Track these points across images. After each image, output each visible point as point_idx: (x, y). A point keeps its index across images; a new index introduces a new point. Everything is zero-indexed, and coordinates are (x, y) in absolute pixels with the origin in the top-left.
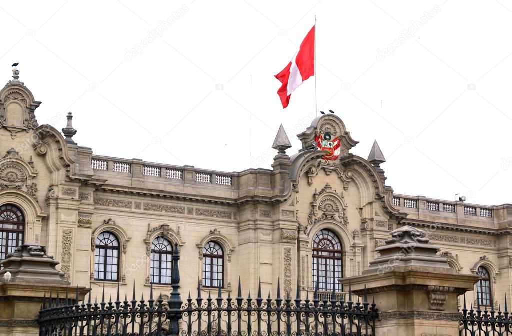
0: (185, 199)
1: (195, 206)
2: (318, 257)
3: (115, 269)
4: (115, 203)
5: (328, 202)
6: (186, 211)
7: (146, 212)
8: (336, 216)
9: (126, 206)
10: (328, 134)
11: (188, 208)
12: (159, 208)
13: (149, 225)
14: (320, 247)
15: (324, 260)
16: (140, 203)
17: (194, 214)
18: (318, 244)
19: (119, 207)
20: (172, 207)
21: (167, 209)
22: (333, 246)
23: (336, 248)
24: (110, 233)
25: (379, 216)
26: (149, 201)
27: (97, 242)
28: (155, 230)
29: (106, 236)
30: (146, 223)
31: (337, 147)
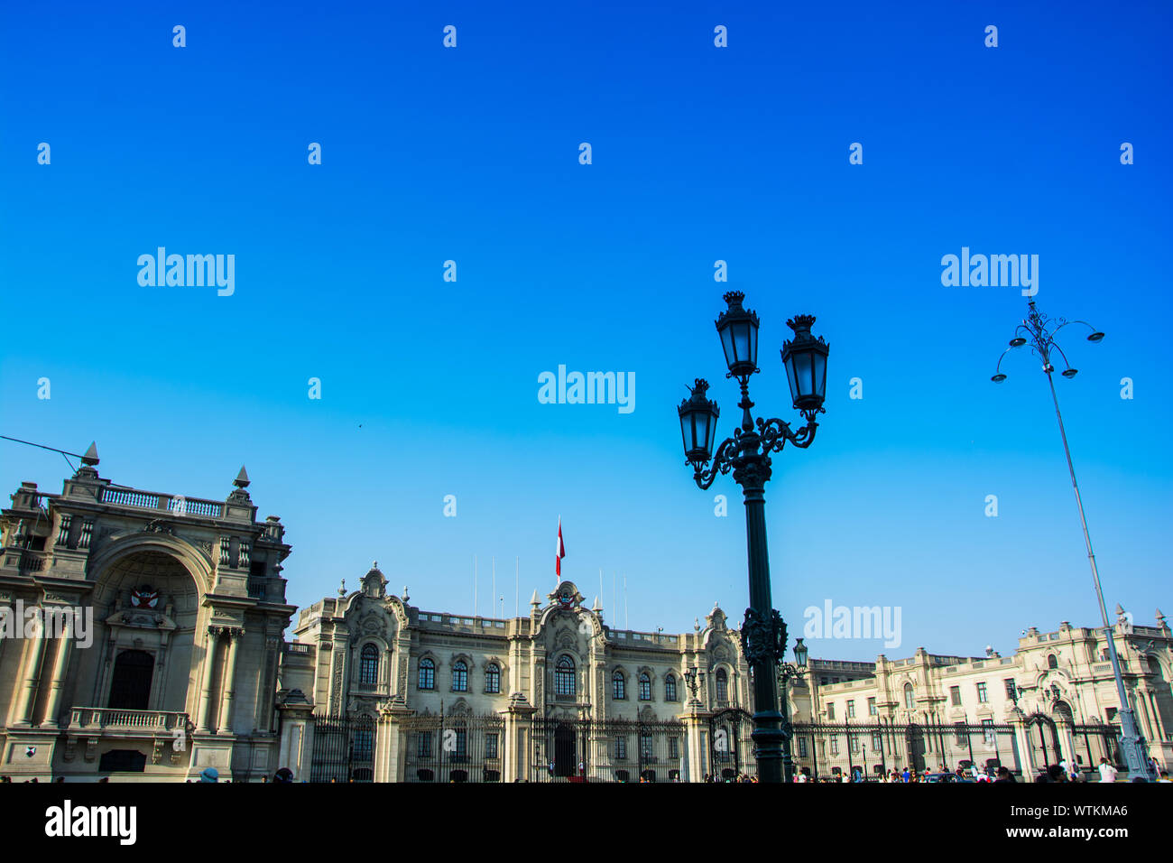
0: (475, 637)
1: (481, 641)
2: (558, 672)
3: (432, 681)
4: (433, 641)
6: (476, 645)
7: (451, 646)
9: (439, 643)
10: (566, 594)
11: (477, 643)
12: (457, 643)
13: (453, 654)
14: (561, 666)
15: (563, 674)
16: (447, 640)
17: (480, 646)
18: (559, 664)
19: (435, 643)
20: (467, 642)
21: (464, 643)
22: (569, 665)
23: (571, 666)
24: (429, 659)
26: (453, 639)
27: (421, 665)
28: (457, 657)
29: (427, 661)
30: (451, 653)
31: (572, 602)
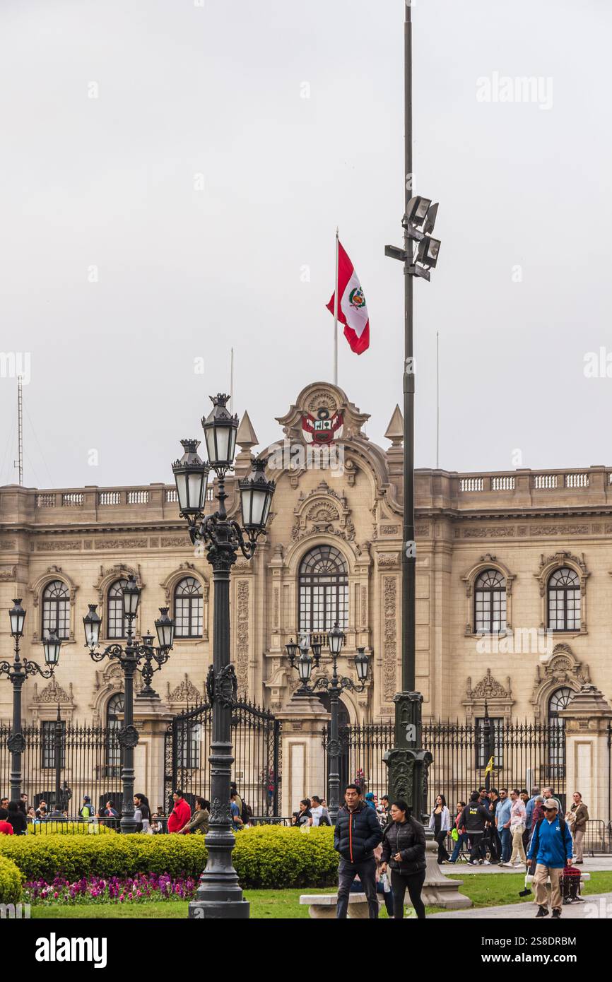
0: (145, 530)
1: (160, 535)
2: (312, 586)
3: (69, 625)
4: (61, 545)
5: (323, 508)
6: (149, 543)
7: (99, 551)
8: (337, 525)
9: (74, 548)
10: (324, 410)
11: (151, 539)
12: (114, 544)
13: (102, 567)
14: (316, 571)
15: (322, 589)
16: (91, 541)
17: (160, 545)
18: (313, 568)
19: (68, 549)
20: (131, 541)
21: (125, 543)
22: (337, 567)
23: (342, 570)
24: (59, 582)
25: (387, 518)
26: (100, 537)
27: (47, 594)
28: (109, 572)
29: (58, 585)
30: (97, 565)
31: (336, 427)
